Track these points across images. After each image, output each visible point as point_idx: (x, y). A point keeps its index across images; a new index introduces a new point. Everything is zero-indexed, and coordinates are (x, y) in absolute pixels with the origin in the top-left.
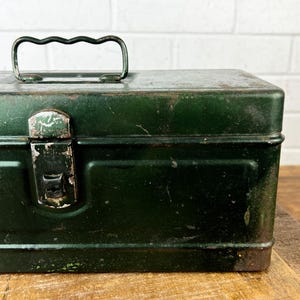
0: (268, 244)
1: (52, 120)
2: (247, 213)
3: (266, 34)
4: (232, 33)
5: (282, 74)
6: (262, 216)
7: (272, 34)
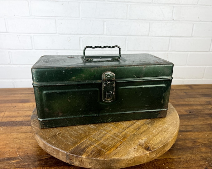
0: (166, 109)
1: (110, 75)
2: (163, 100)
3: (160, 36)
4: (148, 35)
5: (166, 51)
6: (166, 101)
7: (162, 36)
